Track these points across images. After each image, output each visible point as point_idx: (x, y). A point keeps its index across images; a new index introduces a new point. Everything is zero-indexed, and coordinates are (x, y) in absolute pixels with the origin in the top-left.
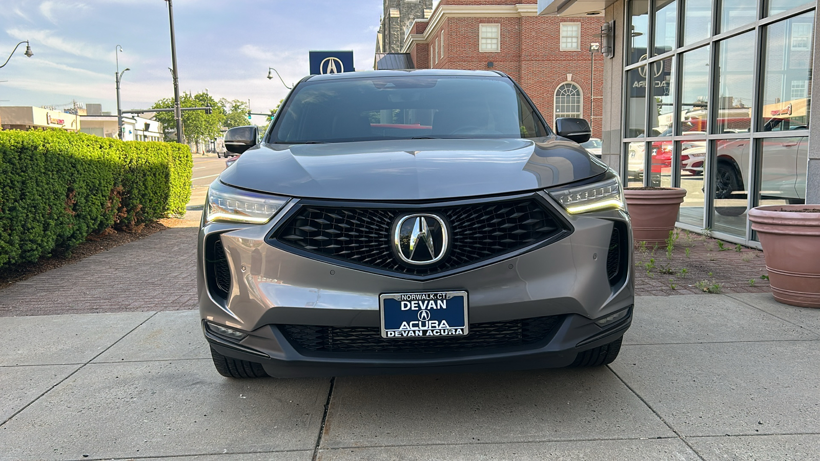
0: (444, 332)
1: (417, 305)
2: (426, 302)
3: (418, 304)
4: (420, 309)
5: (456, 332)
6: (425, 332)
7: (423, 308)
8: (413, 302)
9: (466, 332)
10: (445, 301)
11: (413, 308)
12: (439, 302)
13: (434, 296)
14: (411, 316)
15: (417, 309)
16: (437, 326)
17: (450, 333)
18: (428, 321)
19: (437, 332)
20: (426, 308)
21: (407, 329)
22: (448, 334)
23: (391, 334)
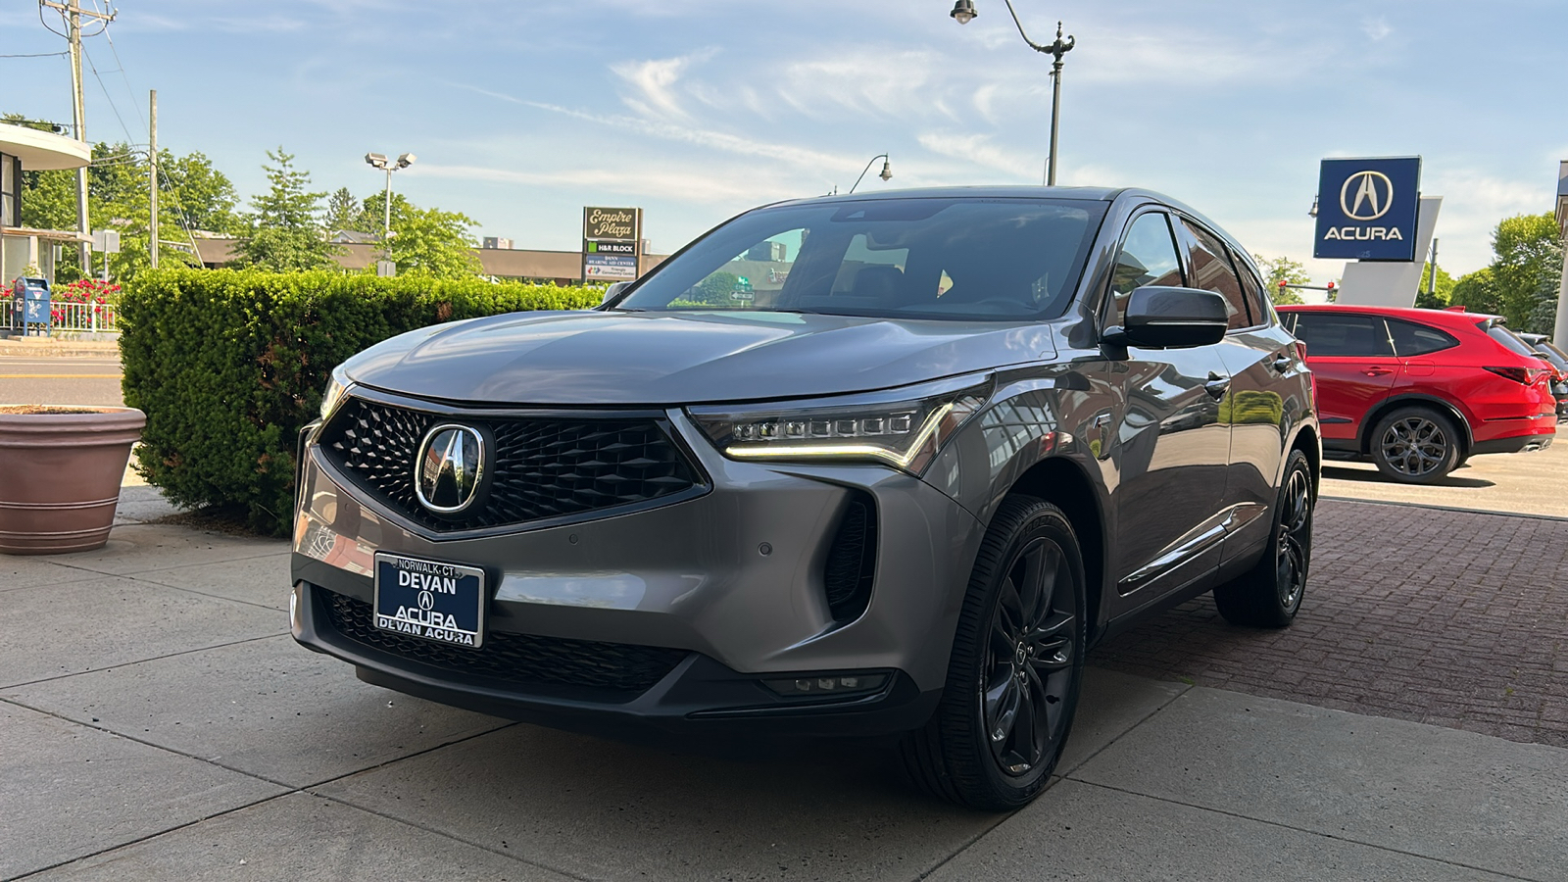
0: (449, 637)
1: (417, 581)
2: (430, 577)
3: (419, 578)
4: (421, 589)
5: (464, 639)
6: (424, 629)
7: (425, 587)
8: (413, 574)
9: (478, 643)
10: (454, 581)
11: (413, 586)
12: (446, 580)
13: (438, 569)
14: (410, 597)
15: (417, 587)
16: (442, 624)
17: (456, 640)
18: (431, 611)
19: (439, 634)
20: (429, 589)
21: (404, 620)
22: (453, 640)
23: (384, 623)
